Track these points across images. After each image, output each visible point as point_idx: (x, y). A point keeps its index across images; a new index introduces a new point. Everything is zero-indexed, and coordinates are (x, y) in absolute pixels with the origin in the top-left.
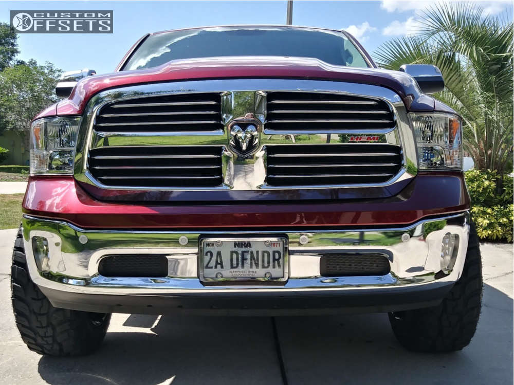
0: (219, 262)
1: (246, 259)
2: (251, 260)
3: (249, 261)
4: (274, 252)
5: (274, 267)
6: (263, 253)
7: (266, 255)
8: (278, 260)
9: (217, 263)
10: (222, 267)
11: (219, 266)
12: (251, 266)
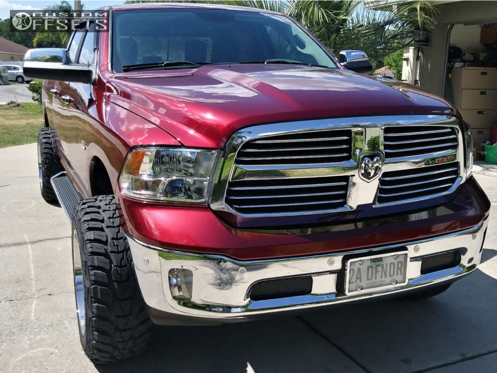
0: (359, 276)
1: (378, 272)
2: (382, 272)
3: (380, 273)
4: (398, 262)
5: (397, 275)
6: (391, 264)
7: (392, 266)
8: (400, 268)
9: (357, 278)
10: (361, 281)
11: (358, 280)
12: (382, 277)
